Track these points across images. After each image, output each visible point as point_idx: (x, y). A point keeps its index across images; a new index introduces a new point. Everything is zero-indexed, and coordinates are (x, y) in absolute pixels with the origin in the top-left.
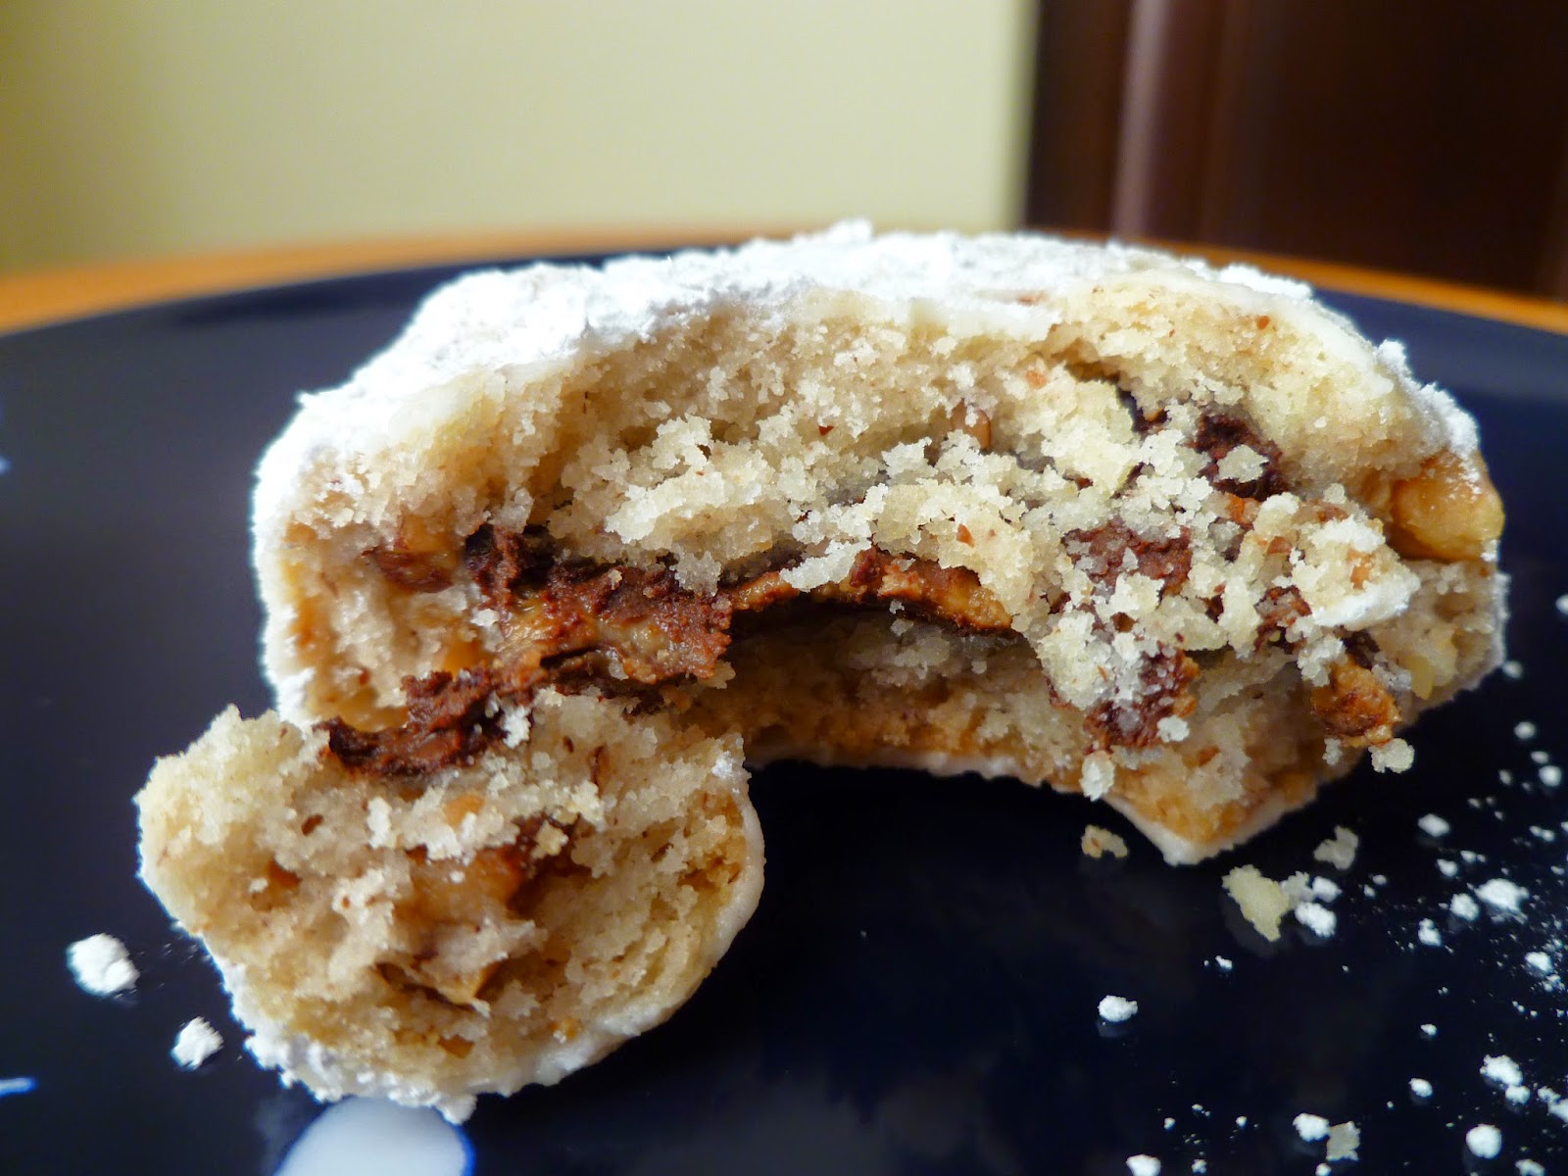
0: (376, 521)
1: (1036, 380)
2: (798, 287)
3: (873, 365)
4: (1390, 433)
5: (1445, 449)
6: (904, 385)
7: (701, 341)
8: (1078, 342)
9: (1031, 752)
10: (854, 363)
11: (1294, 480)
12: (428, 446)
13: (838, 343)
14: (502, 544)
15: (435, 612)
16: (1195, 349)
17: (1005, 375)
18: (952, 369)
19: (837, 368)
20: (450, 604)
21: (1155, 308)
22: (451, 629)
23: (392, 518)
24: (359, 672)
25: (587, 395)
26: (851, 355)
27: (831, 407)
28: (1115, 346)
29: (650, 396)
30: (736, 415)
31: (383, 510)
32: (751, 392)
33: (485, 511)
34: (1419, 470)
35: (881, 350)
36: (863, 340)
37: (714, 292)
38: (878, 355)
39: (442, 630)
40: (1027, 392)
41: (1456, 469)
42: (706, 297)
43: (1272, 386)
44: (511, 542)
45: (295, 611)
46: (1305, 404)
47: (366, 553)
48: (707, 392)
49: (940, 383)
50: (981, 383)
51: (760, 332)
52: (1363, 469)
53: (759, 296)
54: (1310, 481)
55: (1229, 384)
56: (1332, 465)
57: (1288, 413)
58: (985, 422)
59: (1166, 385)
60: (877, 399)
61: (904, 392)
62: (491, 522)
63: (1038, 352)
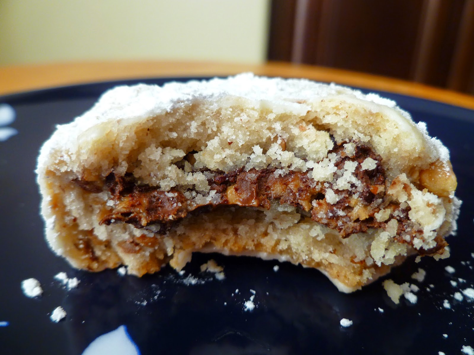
0: (75, 170)
1: (302, 129)
2: (222, 95)
3: (247, 122)
4: (419, 155)
5: (438, 160)
6: (257, 129)
7: (189, 112)
8: (316, 118)
9: (295, 254)
10: (241, 121)
11: (386, 168)
12: (90, 147)
13: (236, 114)
14: (117, 180)
15: (97, 200)
16: (354, 122)
17: (292, 127)
18: (274, 124)
19: (235, 123)
20: (102, 198)
21: (341, 108)
22: (103, 206)
23: (80, 170)
24: (73, 218)
25: (148, 130)
26: (240, 118)
27: (232, 136)
28: (328, 120)
29: (171, 130)
30: (200, 137)
31: (77, 167)
32: (206, 130)
33: (112, 168)
34: (429, 166)
35: (250, 117)
36: (244, 113)
37: (193, 96)
38: (249, 119)
39: (100, 206)
40: (299, 133)
41: (442, 166)
42: (190, 98)
43: (380, 136)
44: (120, 179)
45: (51, 197)
46: (391, 143)
47: (73, 180)
48: (190, 130)
49: (270, 129)
50: (283, 129)
51: (209, 110)
52: (410, 166)
53: (209, 97)
54: (391, 169)
55: (366, 135)
56: (399, 164)
57: (385, 146)
58: (284, 143)
59: (344, 134)
60: (248, 133)
61: (258, 131)
62: (114, 172)
63: (303, 119)
